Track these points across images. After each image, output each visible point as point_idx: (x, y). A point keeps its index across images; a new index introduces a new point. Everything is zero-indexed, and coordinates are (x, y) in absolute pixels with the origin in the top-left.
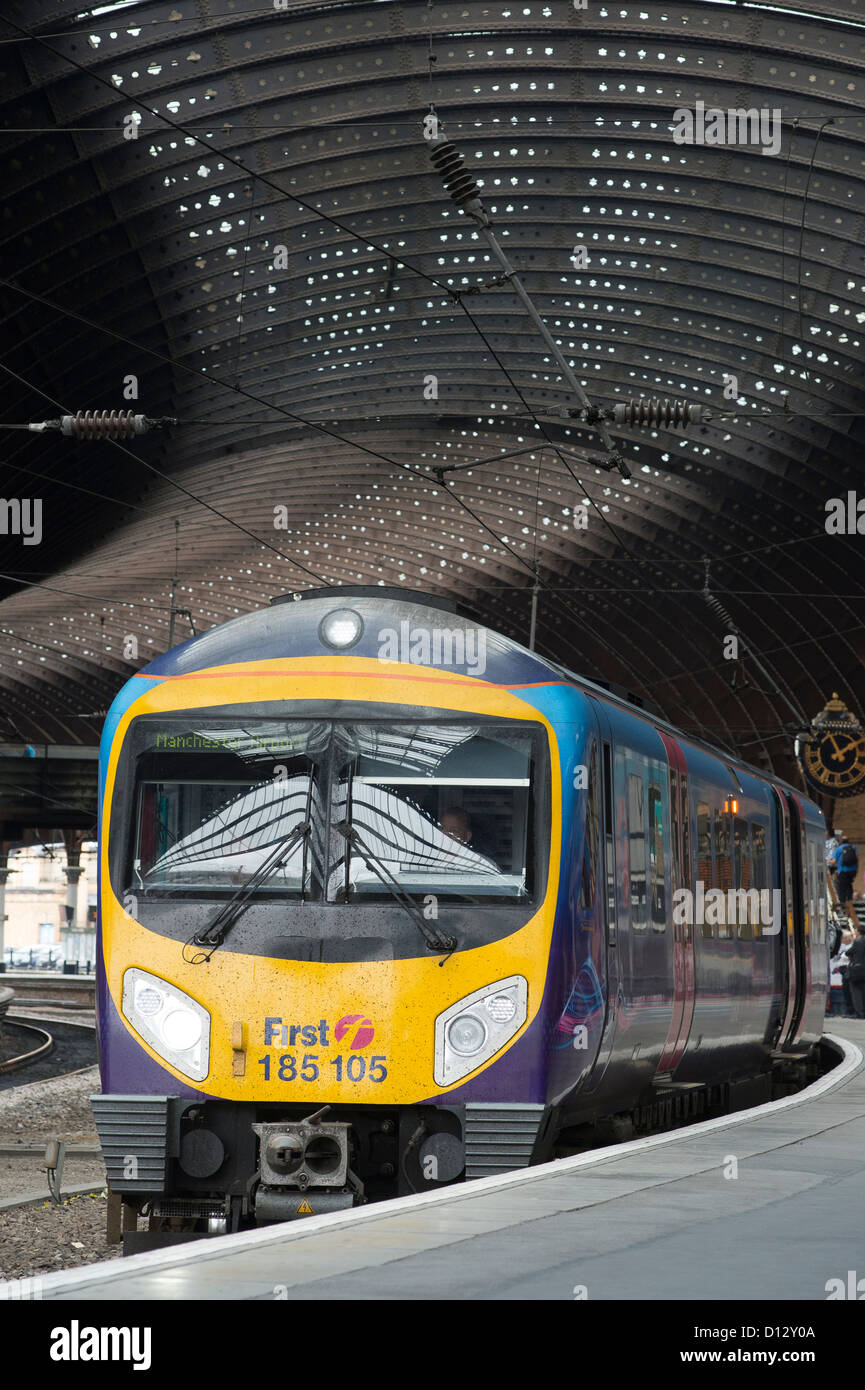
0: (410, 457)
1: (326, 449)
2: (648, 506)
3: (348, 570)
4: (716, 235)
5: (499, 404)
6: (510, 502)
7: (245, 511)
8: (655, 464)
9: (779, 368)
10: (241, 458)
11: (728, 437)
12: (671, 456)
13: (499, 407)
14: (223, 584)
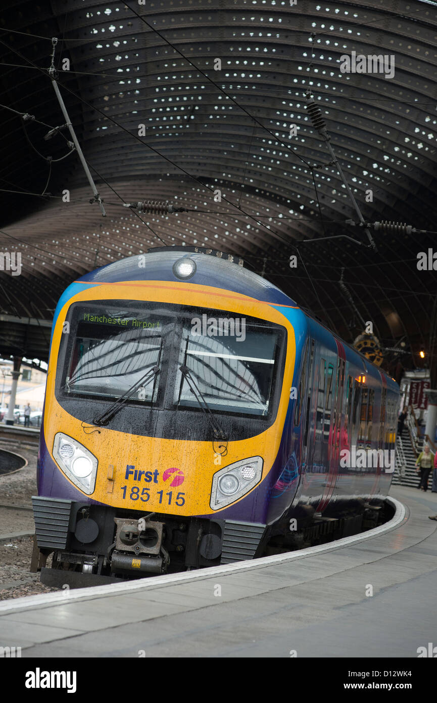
0: (178, 194)
1: (140, 186)
2: (289, 228)
3: (136, 242)
4: (349, 111)
5: (227, 174)
6: (222, 219)
7: (93, 209)
8: (297, 209)
9: (365, 173)
10: (100, 186)
11: (334, 201)
12: (305, 207)
13: (227, 175)
14: (73, 242)
